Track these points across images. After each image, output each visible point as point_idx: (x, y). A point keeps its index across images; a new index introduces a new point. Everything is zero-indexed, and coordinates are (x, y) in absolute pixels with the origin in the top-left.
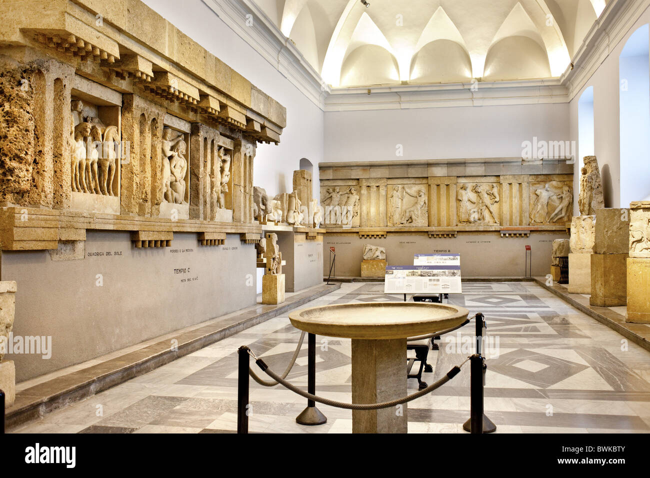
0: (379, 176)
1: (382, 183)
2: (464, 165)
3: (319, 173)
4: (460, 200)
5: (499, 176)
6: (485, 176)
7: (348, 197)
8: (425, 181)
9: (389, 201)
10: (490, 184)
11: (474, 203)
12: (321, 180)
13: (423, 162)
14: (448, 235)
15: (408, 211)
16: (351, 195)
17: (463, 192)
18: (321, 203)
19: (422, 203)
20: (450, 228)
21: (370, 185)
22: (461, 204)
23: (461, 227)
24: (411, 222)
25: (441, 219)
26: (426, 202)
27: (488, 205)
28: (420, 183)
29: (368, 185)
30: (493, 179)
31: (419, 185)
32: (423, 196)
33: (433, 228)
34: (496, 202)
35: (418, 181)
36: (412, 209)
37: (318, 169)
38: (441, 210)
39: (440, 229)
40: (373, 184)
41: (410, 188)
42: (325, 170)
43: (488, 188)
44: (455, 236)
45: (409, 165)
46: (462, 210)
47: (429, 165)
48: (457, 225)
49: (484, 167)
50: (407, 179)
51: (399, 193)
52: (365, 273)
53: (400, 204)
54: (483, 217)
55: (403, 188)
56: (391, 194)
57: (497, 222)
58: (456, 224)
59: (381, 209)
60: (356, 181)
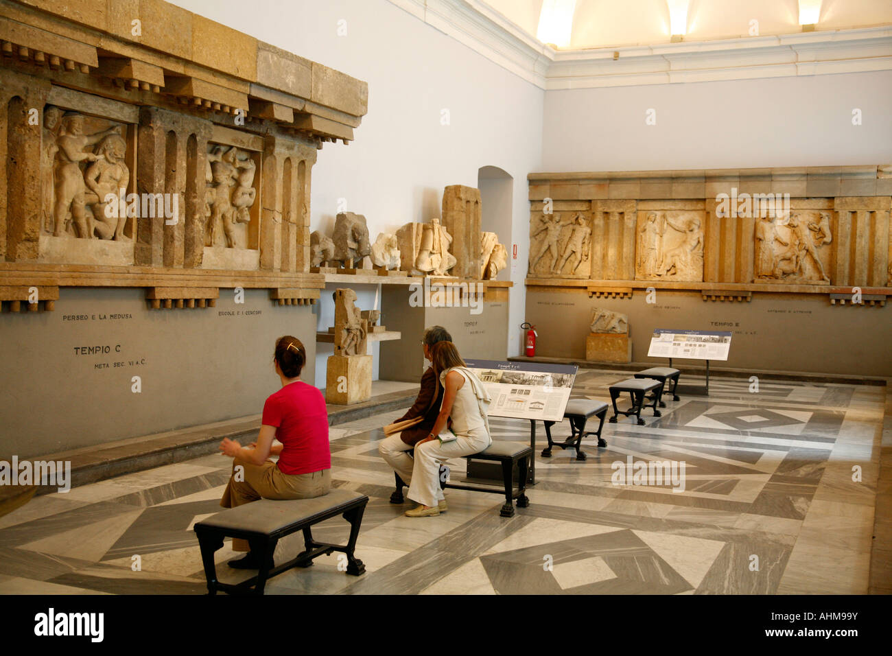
0: (624, 197)
1: (628, 208)
2: (770, 179)
3: (528, 190)
4: (760, 240)
5: (833, 198)
6: (808, 198)
7: (574, 230)
8: (700, 206)
9: (639, 237)
10: (816, 212)
11: (786, 245)
12: (532, 201)
13: (696, 174)
14: (735, 298)
15: (669, 255)
16: (577, 227)
17: (766, 225)
18: (531, 238)
19: (694, 243)
20: (739, 286)
21: (608, 211)
22: (762, 246)
23: (760, 285)
24: (674, 274)
25: (726, 270)
26: (701, 240)
27: (810, 249)
28: (693, 208)
29: (605, 210)
30: (822, 204)
31: (690, 212)
32: (696, 231)
33: (710, 286)
34: (825, 243)
35: (689, 206)
36: (677, 252)
37: (526, 183)
38: (726, 255)
39: (723, 286)
40: (614, 210)
41: (675, 217)
42: (537, 186)
43: (812, 219)
44: (749, 299)
45: (675, 178)
46: (764, 256)
47: (708, 178)
48: (753, 282)
49: (805, 184)
50: (671, 202)
51: (656, 226)
52: (592, 355)
53: (657, 244)
54: (800, 268)
55: (664, 217)
56: (642, 227)
57: (826, 278)
58: (750, 280)
59: (625, 250)
60: (587, 204)
